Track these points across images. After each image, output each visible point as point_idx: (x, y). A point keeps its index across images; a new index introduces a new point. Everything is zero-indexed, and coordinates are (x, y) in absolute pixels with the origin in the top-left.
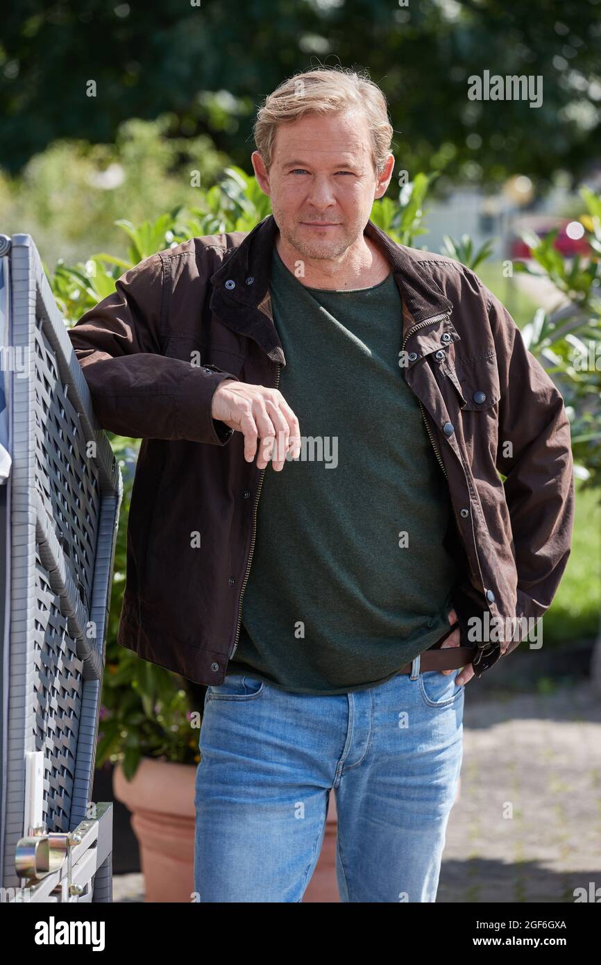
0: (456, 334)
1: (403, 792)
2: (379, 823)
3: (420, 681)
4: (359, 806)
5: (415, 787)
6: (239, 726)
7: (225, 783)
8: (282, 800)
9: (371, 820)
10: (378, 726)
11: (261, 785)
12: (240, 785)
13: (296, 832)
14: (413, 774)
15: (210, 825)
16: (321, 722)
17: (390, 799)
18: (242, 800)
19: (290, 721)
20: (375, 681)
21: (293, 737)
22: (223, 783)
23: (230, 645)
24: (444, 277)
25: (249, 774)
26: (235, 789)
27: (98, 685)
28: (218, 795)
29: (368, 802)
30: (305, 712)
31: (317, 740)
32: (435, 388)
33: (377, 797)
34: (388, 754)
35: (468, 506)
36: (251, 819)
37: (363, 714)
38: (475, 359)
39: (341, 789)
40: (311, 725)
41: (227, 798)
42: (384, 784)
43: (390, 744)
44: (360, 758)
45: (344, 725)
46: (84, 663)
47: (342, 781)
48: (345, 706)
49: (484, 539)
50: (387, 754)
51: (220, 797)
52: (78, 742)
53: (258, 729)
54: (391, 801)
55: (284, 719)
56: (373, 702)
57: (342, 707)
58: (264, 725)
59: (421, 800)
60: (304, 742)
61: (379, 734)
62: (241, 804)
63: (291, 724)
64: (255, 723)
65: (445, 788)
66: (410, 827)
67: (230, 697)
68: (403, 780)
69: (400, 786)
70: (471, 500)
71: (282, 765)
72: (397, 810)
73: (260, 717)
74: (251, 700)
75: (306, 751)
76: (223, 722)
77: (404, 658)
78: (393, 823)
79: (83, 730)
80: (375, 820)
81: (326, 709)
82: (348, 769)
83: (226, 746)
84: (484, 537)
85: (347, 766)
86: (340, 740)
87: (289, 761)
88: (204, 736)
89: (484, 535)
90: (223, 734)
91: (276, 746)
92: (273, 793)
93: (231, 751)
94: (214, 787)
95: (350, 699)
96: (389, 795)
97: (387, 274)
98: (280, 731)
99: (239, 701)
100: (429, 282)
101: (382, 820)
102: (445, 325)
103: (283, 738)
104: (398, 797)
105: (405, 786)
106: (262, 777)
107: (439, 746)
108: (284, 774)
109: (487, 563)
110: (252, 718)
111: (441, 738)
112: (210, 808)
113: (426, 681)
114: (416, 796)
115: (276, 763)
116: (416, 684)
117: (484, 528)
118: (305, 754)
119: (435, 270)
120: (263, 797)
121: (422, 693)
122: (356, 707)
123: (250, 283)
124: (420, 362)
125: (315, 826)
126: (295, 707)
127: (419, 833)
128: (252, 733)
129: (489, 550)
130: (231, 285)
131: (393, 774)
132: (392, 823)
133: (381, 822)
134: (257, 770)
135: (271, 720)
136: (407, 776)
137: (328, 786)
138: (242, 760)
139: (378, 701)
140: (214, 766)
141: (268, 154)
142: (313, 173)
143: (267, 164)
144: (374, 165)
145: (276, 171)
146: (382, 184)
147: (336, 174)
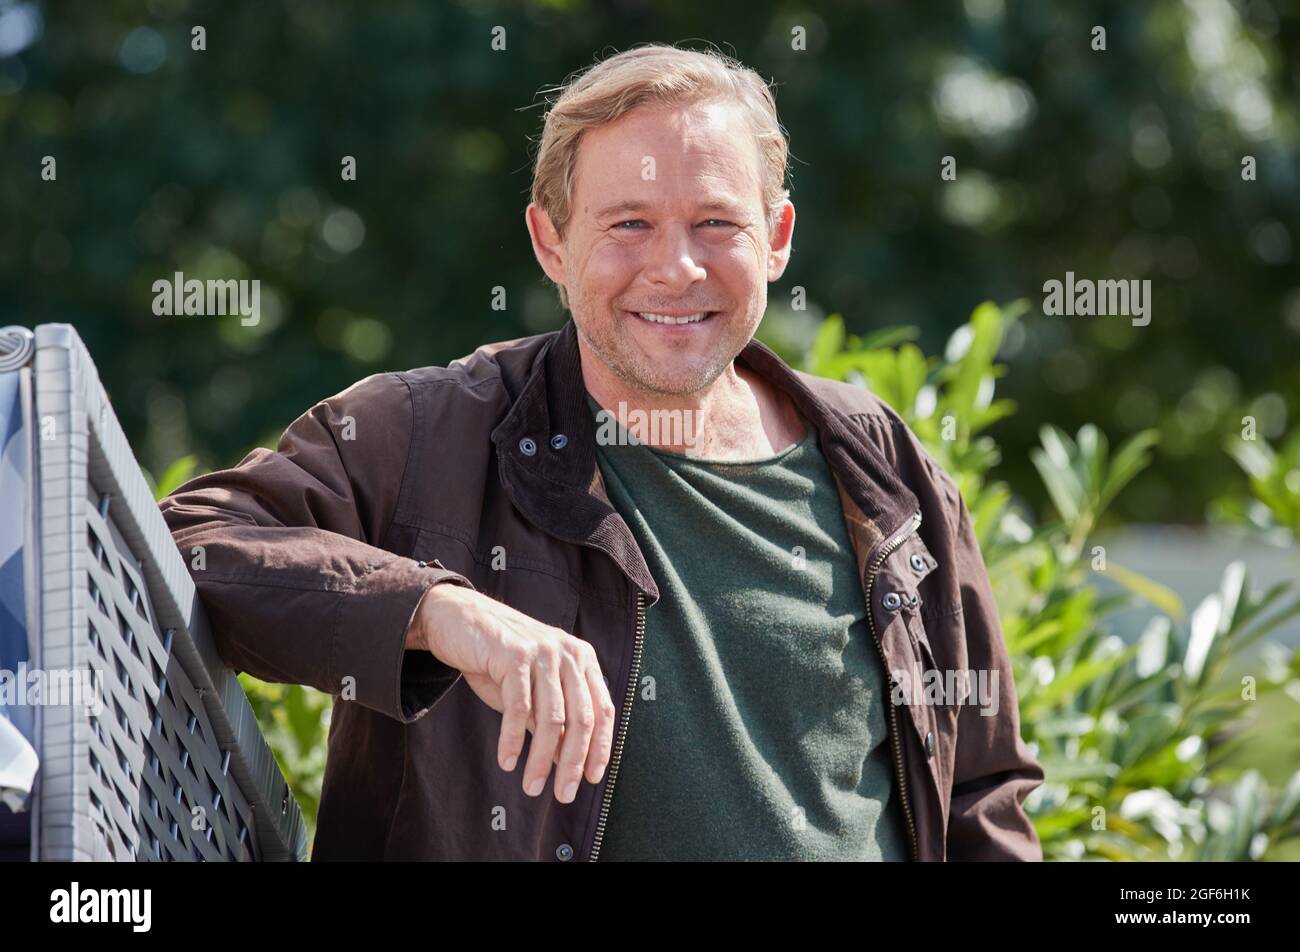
0: (929, 558)
102: (911, 540)
123: (559, 446)
130: (528, 447)
141: (565, 200)
142: (656, 224)
143: (561, 221)
144: (767, 211)
145: (582, 226)
146: (777, 254)
147: (700, 225)
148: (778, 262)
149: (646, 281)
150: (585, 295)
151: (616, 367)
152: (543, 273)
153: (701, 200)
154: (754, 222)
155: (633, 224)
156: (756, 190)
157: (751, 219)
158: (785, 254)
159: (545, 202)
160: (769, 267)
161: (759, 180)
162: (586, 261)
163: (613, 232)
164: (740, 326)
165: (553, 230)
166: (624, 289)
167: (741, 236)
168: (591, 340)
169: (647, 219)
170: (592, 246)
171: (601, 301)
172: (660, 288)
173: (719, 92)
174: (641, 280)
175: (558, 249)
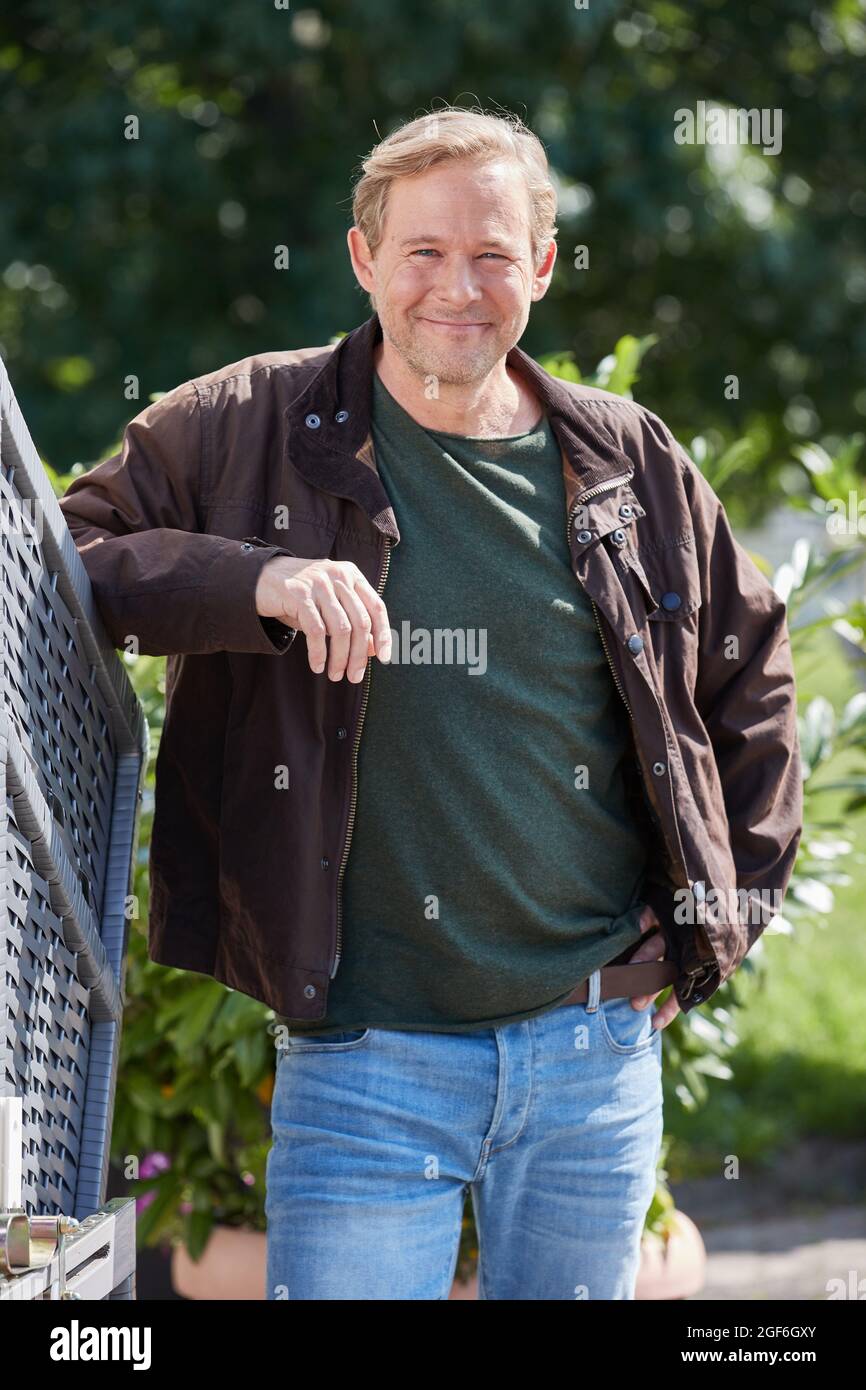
0: (639, 508)
1: (580, 1183)
2: (543, 1235)
3: (600, 1017)
4: (513, 1208)
5: (597, 1176)
6: (334, 1090)
7: (315, 1174)
8: (400, 1197)
9: (532, 1231)
10: (541, 1083)
11: (370, 1175)
12: (338, 1175)
13: (420, 1247)
14: (593, 1156)
15: (292, 1238)
16: (457, 1078)
17: (560, 1195)
18: (341, 1198)
19: (410, 1079)
20: (532, 1010)
21: (416, 1104)
22: (312, 1174)
23: (329, 958)
24: (620, 424)
25: (351, 1160)
26: (331, 1182)
27: (114, 1030)
28: (305, 1192)
29: (527, 1202)
30: (435, 1065)
31: (452, 1107)
32: (616, 584)
33: (541, 1194)
34: (557, 1125)
35: (664, 759)
36: (355, 1227)
37: (519, 1066)
38: (664, 546)
39: (487, 1182)
40: (442, 1084)
41: (318, 1196)
42: (552, 1173)
43: (560, 1110)
44: (515, 1134)
45: (492, 1082)
46: (91, 993)
47: (488, 1171)
48: (493, 1054)
49: (686, 808)
50: (555, 1125)
51: (307, 1195)
52: (84, 1113)
53: (364, 1092)
54: (562, 1199)
55: (402, 1078)
56: (534, 1048)
57: (488, 1055)
58: (372, 1086)
59: (605, 1195)
60: (431, 1110)
61: (543, 1095)
62: (340, 1203)
63: (413, 1084)
64: (359, 1084)
65: (639, 1177)
66: (590, 1237)
67: (320, 1047)
68: (578, 1165)
69: (574, 1174)
70: (668, 751)
71: (399, 1146)
72: (571, 1213)
73: (366, 1075)
74: (352, 1050)
75: (436, 1123)
76: (310, 1086)
77: (573, 973)
78: (566, 1233)
79: (92, 1095)
80: (538, 1230)
81: (465, 1059)
82: (498, 1151)
83: (315, 1120)
84: (688, 805)
85: (497, 1147)
86: (487, 1105)
87: (410, 1140)
88: (279, 1108)
89: (687, 802)
90: (311, 1103)
91: (391, 1118)
92: (387, 1187)
93: (323, 1127)
94: (298, 1181)
95: (499, 1043)
96: (558, 1190)
97: (539, 417)
98: (396, 1096)
99: (333, 1052)
100: (598, 429)
101: (549, 1228)
102: (624, 494)
103: (401, 1105)
104: (572, 1192)
105: (583, 1175)
106: (370, 1163)
107: (629, 1114)
108: (403, 1159)
109: (693, 842)
110: (355, 1076)
111: (634, 1100)
112: (293, 1212)
113: (609, 1015)
114: (598, 1189)
115: (390, 1142)
116: (595, 1019)
117: (686, 792)
118: (433, 1128)
119: (605, 414)
120: (372, 1193)
121: (603, 1032)
122: (510, 1054)
123: (341, 420)
124: (594, 544)
125: (448, 1240)
126: (418, 1058)
127: (604, 1246)
128: (355, 1098)
129: (695, 824)
130: (314, 421)
131: (564, 1157)
132: (564, 1233)
133: (547, 1232)
134: (363, 1154)
135: (383, 1080)
136: (585, 1159)
137: (468, 1178)
138: (340, 1139)
139: (541, 1045)
140: (297, 1151)
141: (377, 227)
142: (446, 254)
143: (373, 244)
144: (534, 249)
145: (389, 251)
146: (540, 280)
147: (480, 257)
148: (541, 286)
149: (434, 298)
150: (388, 304)
151: (410, 362)
152: (357, 281)
153: (483, 239)
154: (522, 257)
155: (428, 252)
156: (525, 232)
157: (520, 254)
158: (547, 280)
159: (363, 226)
160: (533, 290)
161: (529, 224)
162: (390, 280)
163: (412, 257)
164: (506, 335)
165: (367, 250)
166: (418, 302)
167: (512, 268)
168: (393, 341)
169: (440, 250)
170: (396, 267)
171: (399, 309)
172: (445, 304)
173: (504, 154)
174: (430, 297)
175: (370, 265)
